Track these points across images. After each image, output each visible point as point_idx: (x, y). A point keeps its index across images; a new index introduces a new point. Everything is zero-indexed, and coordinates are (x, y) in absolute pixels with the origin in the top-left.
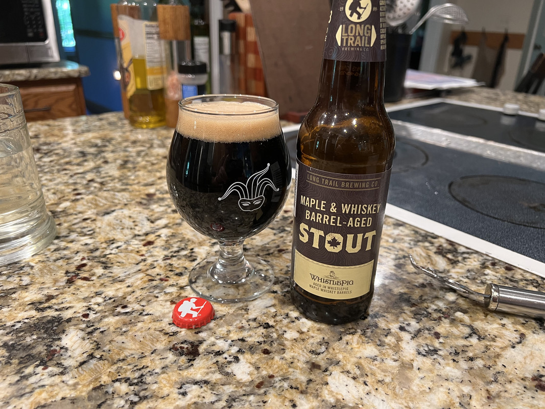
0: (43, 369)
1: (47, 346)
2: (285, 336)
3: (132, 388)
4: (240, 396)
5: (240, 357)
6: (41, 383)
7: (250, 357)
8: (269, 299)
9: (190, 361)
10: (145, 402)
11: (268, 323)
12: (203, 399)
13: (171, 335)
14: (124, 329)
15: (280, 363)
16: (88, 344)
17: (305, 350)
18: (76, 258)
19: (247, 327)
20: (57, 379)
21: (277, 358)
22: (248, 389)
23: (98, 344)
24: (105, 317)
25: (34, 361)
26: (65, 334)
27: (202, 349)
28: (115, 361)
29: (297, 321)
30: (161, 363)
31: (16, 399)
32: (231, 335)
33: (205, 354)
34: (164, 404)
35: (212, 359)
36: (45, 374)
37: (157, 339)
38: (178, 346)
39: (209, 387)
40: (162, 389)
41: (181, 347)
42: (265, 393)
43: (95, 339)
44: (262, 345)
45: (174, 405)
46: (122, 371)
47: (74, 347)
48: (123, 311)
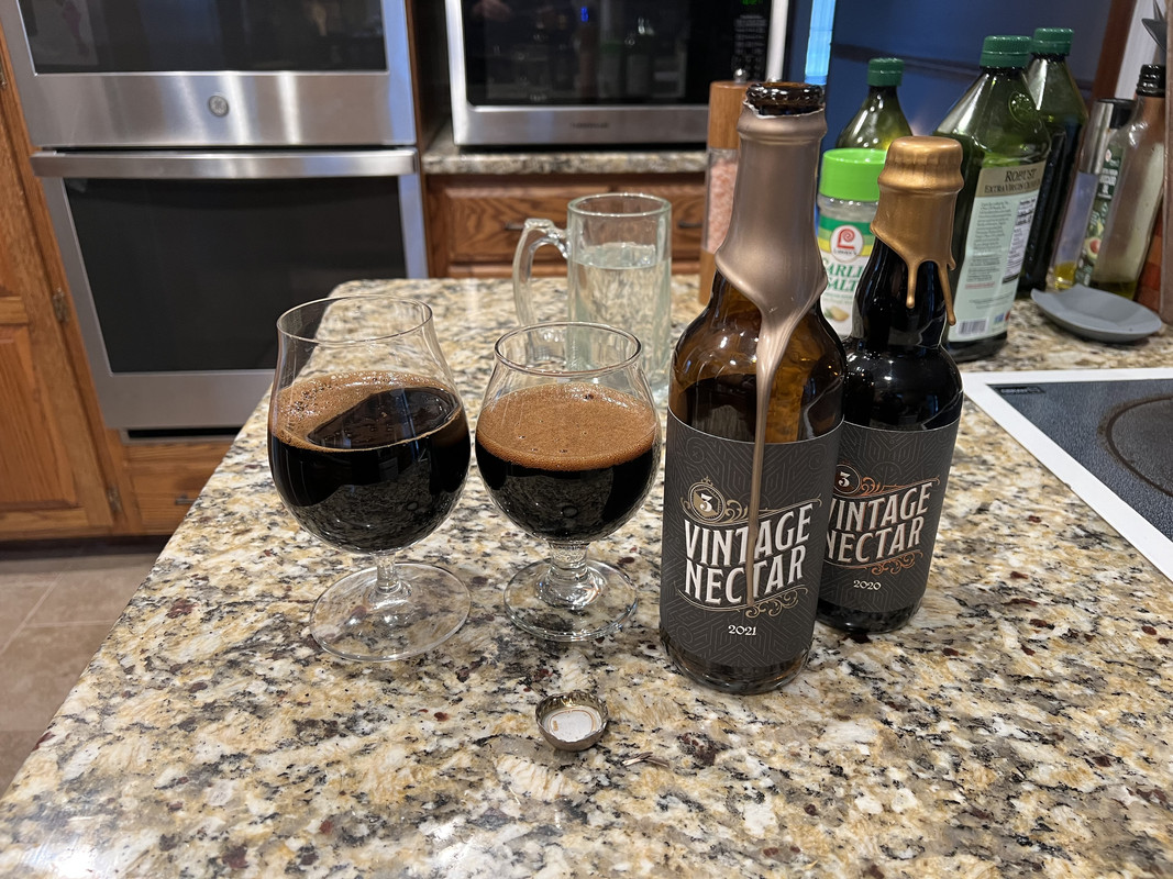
0: (525, 690)
1: (541, 661)
2: (857, 801)
3: (608, 765)
4: (735, 851)
5: (768, 797)
6: (516, 707)
7: (782, 805)
8: (870, 729)
9: (695, 767)
10: (613, 791)
11: (841, 768)
12: (684, 828)
13: (690, 718)
14: (635, 680)
15: (822, 837)
16: (586, 681)
17: (875, 840)
18: (625, 545)
19: (806, 759)
21: (822, 827)
22: (751, 848)
23: (596, 687)
24: (621, 651)
25: (520, 674)
26: (566, 656)
27: (721, 758)
29: (893, 788)
31: (483, 714)
32: (774, 759)
33: (722, 768)
34: (634, 808)
35: (725, 780)
36: (525, 697)
37: (670, 715)
38: (692, 738)
39: (700, 817)
40: (641, 786)
41: (694, 742)
42: (771, 867)
43: (596, 678)
44: (812, 797)
45: (645, 815)
46: (607, 738)
47: (569, 677)
48: (647, 652)
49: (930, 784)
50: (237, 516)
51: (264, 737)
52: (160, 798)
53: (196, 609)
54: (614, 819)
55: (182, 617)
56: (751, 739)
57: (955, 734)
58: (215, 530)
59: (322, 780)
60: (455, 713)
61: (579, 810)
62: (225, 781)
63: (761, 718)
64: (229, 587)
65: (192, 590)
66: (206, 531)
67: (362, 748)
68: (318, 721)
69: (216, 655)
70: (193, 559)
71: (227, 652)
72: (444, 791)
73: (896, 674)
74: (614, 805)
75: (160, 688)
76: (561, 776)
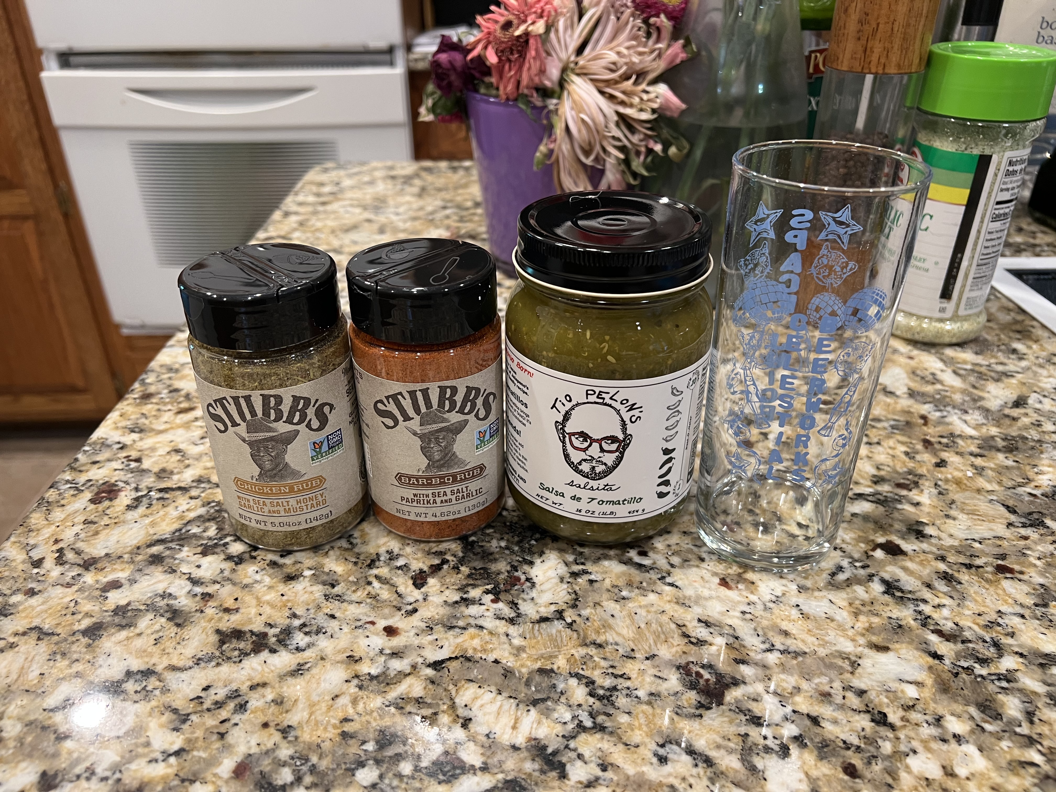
0: (493, 601)
1: (512, 566)
3: (591, 700)
5: (794, 750)
6: (481, 622)
7: (813, 762)
8: (916, 664)
9: (700, 707)
10: (598, 736)
11: (885, 715)
12: (688, 788)
13: (692, 643)
14: (624, 593)
16: (565, 592)
19: (839, 700)
20: (502, 627)
23: (577, 599)
25: (486, 581)
26: (541, 560)
27: (733, 695)
28: (588, 641)
29: (953, 744)
30: (652, 683)
31: (442, 629)
32: (798, 699)
33: (733, 708)
34: (624, 758)
35: (739, 725)
36: (491, 610)
37: (666, 638)
38: (695, 669)
39: (708, 774)
40: (632, 730)
41: (698, 674)
43: (577, 588)
44: (850, 753)
45: (638, 769)
46: (591, 665)
47: (544, 587)
48: (637, 559)
49: (1000, 739)
50: (183, 393)
51: (180, 649)
52: (46, 723)
53: (122, 494)
54: (599, 773)
55: (106, 503)
56: (768, 672)
57: (1025, 673)
58: (157, 407)
59: (242, 707)
60: (409, 628)
61: (558, 758)
62: (128, 704)
63: (778, 646)
64: (163, 470)
65: (122, 473)
66: (149, 408)
67: (294, 667)
68: (244, 633)
69: (138, 548)
70: (128, 439)
71: (150, 546)
72: (389, 727)
73: (940, 595)
74: (599, 754)
75: (69, 585)
76: (534, 712)
